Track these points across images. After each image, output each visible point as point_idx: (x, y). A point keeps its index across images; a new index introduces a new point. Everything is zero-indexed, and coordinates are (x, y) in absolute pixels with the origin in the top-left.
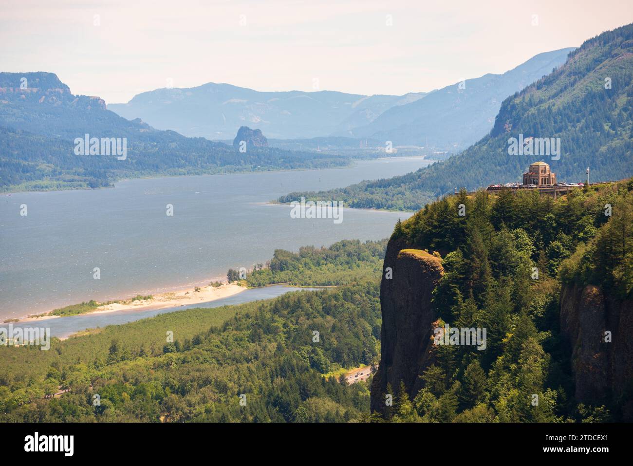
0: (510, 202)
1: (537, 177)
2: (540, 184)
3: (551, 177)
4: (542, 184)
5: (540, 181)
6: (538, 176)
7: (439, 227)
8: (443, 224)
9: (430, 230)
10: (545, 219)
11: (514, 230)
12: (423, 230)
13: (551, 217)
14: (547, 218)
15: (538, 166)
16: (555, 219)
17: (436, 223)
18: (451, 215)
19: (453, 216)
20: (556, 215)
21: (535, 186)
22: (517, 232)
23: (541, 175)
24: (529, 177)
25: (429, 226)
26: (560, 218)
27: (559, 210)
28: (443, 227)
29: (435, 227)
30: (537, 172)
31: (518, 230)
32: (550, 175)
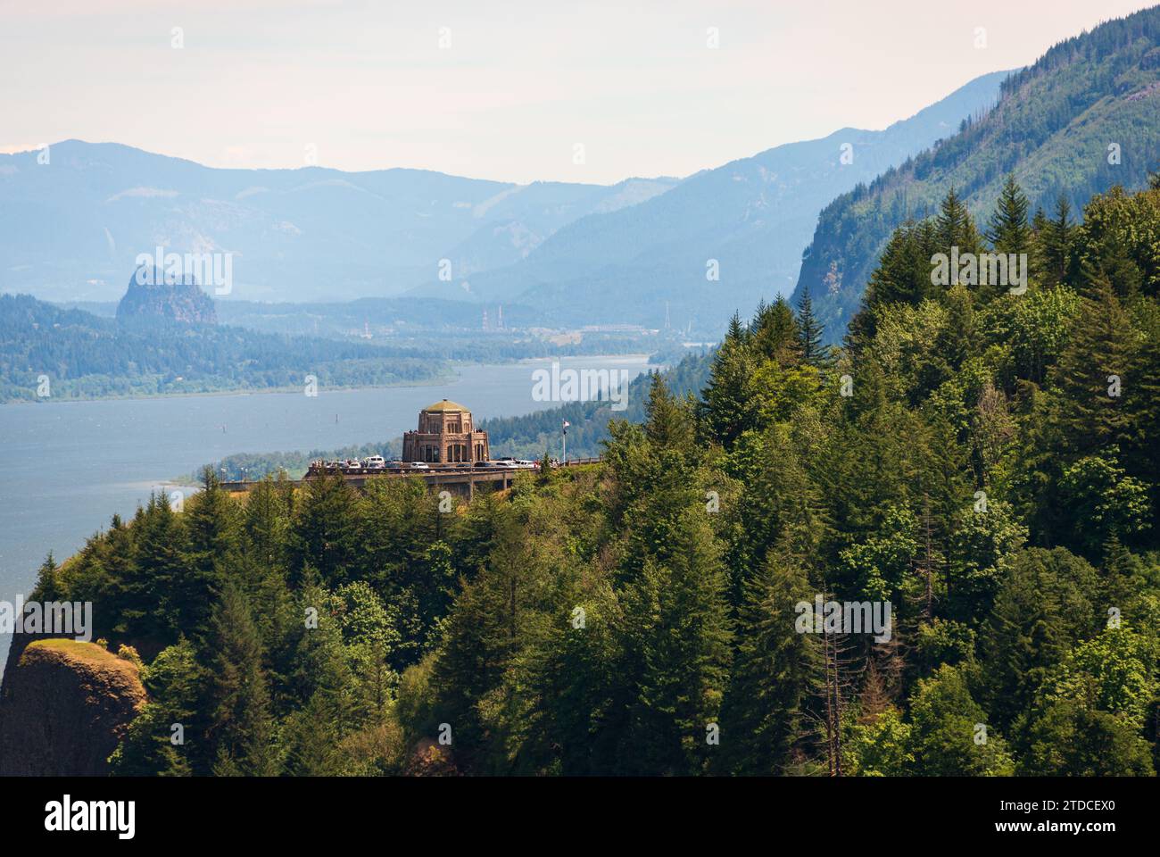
0: (339, 509)
1: (436, 443)
2: (444, 461)
3: (475, 443)
4: (450, 461)
5: (445, 453)
6: (439, 440)
7: (141, 577)
8: (153, 570)
9: (114, 587)
10: (428, 556)
11: (345, 586)
12: (98, 587)
13: (441, 552)
14: (432, 552)
15: (441, 412)
16: (450, 558)
17: (132, 567)
18: (175, 544)
19: (181, 549)
20: (454, 546)
21: (427, 467)
22: (352, 592)
23: (448, 436)
24: (417, 441)
25: (114, 573)
26: (465, 554)
27: (463, 532)
28: (150, 577)
29: (129, 577)
30: (437, 429)
31: (355, 586)
32: (470, 436)
